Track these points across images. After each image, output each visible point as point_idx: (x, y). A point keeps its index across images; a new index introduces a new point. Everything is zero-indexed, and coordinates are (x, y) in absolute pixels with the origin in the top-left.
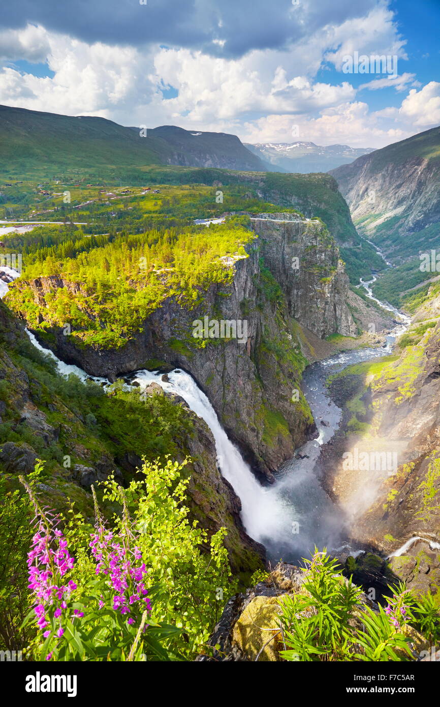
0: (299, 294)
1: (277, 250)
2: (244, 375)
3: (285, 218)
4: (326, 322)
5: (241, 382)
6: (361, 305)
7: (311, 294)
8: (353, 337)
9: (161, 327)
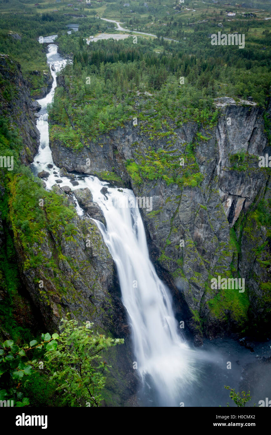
9: (122, 146)
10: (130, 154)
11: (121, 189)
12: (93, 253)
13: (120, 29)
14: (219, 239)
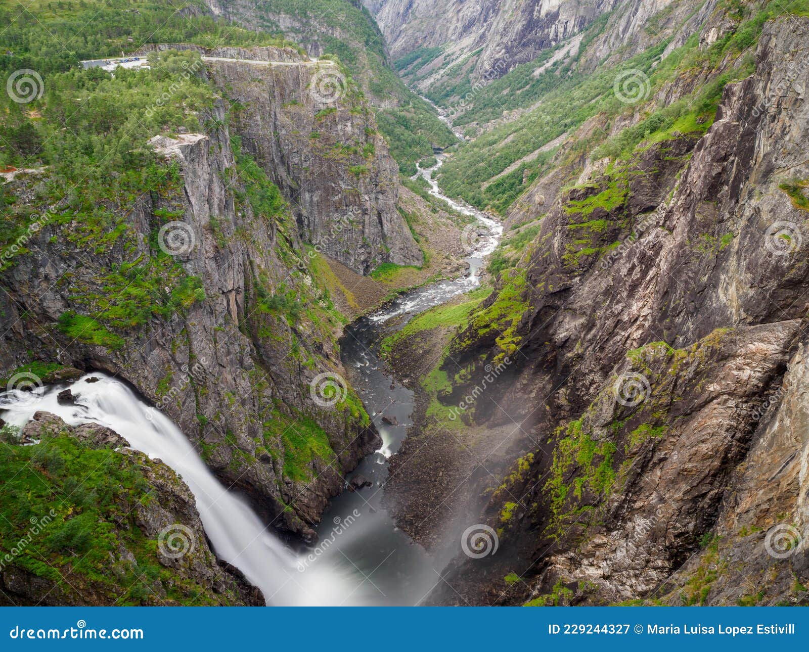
0: (315, 199)
1: (263, 119)
2: (231, 362)
3: (270, 56)
4: (368, 246)
5: (229, 377)
6: (422, 209)
7: (336, 198)
8: (416, 267)
9: (37, 295)
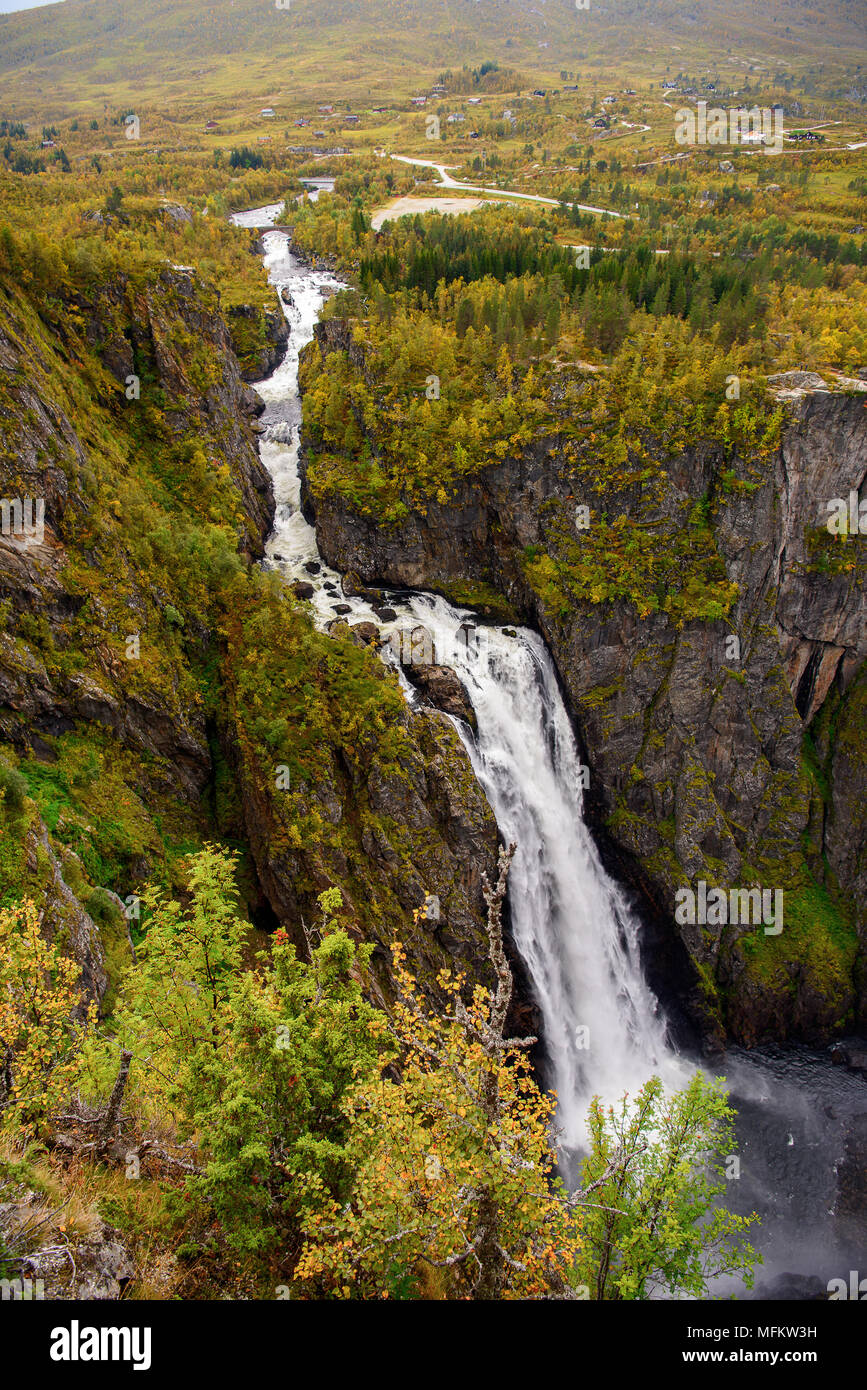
9: (514, 510)
10: (534, 533)
11: (510, 628)
12: (453, 808)
13: (449, 183)
14: (771, 763)
